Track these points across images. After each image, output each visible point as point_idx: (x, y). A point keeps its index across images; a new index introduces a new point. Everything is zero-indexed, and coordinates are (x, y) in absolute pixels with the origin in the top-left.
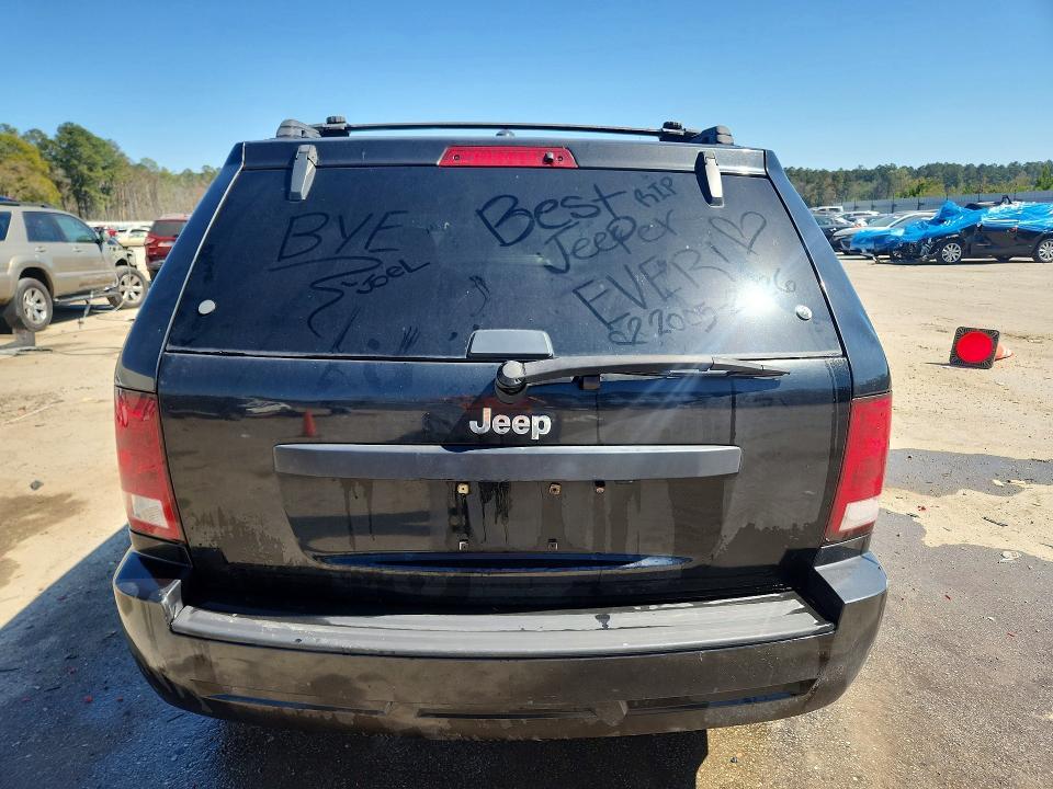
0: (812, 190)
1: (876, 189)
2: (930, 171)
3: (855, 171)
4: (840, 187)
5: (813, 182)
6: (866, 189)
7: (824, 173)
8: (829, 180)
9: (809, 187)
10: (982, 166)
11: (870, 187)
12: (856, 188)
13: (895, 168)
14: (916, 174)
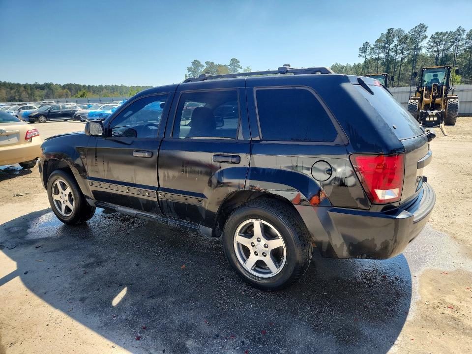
0: (15, 93)
1: (47, 93)
2: (69, 87)
3: (34, 85)
4: (29, 92)
5: (14, 89)
6: (42, 93)
7: (18, 85)
8: (23, 89)
9: (12, 91)
10: (89, 86)
11: (44, 92)
12: (38, 92)
13: (53, 85)
14: (64, 87)
